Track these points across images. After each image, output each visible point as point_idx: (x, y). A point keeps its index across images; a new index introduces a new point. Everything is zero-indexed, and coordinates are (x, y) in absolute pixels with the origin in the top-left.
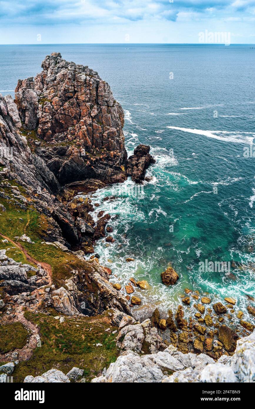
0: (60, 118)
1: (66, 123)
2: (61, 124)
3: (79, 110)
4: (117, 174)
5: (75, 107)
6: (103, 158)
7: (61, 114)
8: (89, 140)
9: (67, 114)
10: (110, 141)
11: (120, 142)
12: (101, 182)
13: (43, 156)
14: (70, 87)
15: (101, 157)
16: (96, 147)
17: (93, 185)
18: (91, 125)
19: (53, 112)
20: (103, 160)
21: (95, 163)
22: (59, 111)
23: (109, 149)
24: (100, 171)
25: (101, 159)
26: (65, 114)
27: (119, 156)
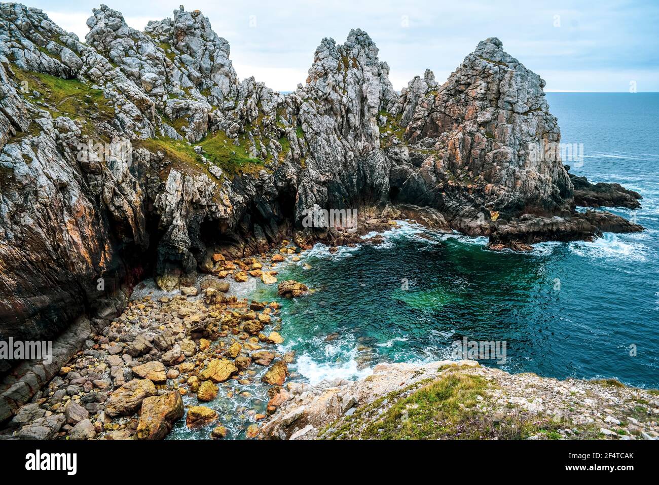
0: (437, 117)
1: (443, 126)
2: (437, 126)
3: (464, 110)
4: (474, 218)
5: (460, 105)
6: (471, 189)
7: (441, 112)
8: (460, 155)
9: (447, 113)
10: (494, 167)
11: (518, 175)
12: (443, 219)
13: (392, 158)
14: (462, 77)
15: (470, 186)
16: (469, 170)
17: (429, 218)
18: (471, 134)
19: (432, 109)
20: (471, 191)
21: (453, 191)
22: (439, 108)
23: (488, 179)
24: (453, 203)
25: (467, 189)
26: (445, 114)
27: (498, 196)
